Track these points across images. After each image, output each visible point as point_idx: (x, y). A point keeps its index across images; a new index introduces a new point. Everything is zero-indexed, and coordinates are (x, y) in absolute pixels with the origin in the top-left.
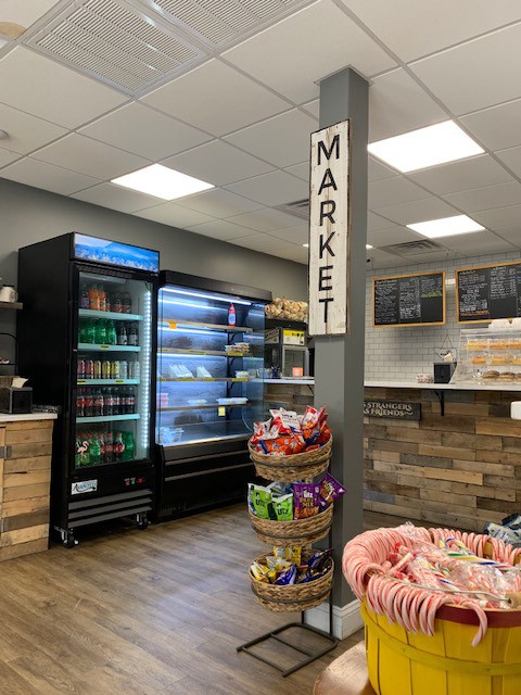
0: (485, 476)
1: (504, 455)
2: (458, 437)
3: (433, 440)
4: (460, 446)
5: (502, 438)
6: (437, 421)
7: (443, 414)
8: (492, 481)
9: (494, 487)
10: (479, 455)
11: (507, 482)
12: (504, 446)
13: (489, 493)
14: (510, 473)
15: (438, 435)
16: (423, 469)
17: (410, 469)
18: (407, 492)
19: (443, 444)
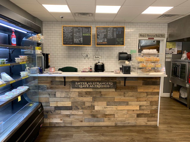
0: (140, 106)
1: (147, 98)
2: (131, 93)
3: (120, 95)
4: (131, 96)
5: (147, 92)
6: (122, 88)
7: (125, 85)
8: (142, 108)
9: (143, 110)
10: (138, 99)
11: (148, 107)
12: (147, 95)
13: (141, 112)
14: (149, 104)
15: (123, 93)
16: (116, 107)
17: (111, 107)
18: (109, 116)
19: (124, 96)
